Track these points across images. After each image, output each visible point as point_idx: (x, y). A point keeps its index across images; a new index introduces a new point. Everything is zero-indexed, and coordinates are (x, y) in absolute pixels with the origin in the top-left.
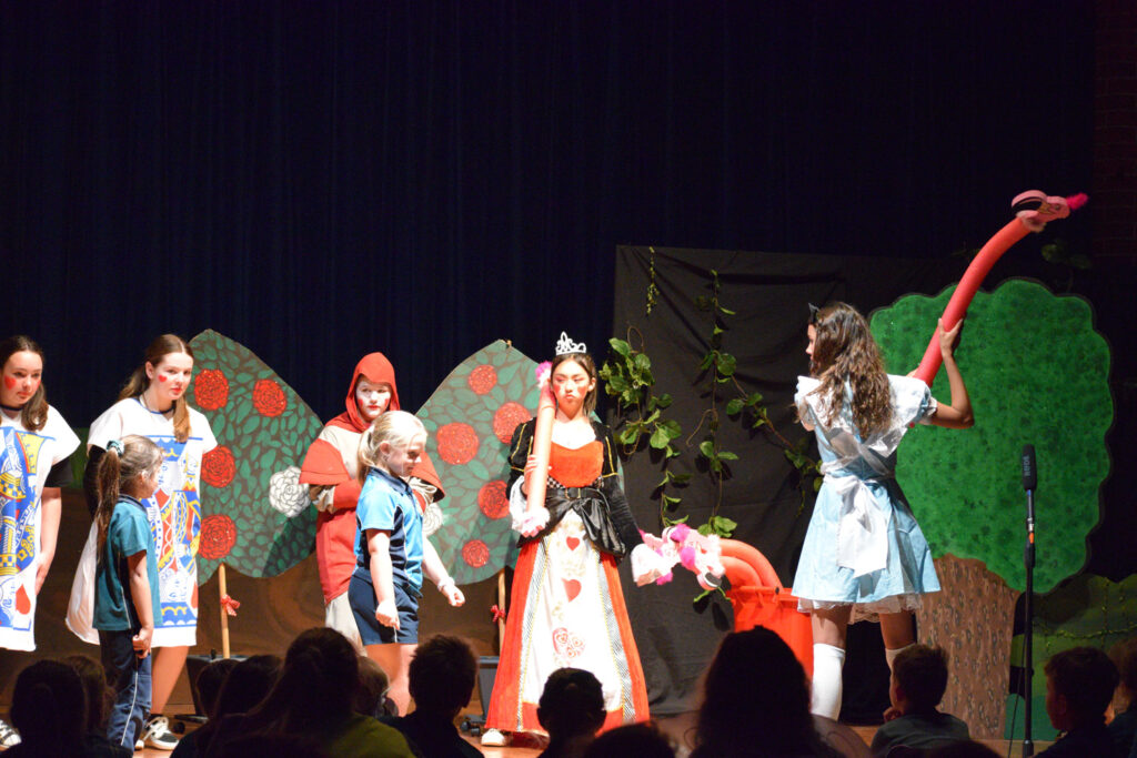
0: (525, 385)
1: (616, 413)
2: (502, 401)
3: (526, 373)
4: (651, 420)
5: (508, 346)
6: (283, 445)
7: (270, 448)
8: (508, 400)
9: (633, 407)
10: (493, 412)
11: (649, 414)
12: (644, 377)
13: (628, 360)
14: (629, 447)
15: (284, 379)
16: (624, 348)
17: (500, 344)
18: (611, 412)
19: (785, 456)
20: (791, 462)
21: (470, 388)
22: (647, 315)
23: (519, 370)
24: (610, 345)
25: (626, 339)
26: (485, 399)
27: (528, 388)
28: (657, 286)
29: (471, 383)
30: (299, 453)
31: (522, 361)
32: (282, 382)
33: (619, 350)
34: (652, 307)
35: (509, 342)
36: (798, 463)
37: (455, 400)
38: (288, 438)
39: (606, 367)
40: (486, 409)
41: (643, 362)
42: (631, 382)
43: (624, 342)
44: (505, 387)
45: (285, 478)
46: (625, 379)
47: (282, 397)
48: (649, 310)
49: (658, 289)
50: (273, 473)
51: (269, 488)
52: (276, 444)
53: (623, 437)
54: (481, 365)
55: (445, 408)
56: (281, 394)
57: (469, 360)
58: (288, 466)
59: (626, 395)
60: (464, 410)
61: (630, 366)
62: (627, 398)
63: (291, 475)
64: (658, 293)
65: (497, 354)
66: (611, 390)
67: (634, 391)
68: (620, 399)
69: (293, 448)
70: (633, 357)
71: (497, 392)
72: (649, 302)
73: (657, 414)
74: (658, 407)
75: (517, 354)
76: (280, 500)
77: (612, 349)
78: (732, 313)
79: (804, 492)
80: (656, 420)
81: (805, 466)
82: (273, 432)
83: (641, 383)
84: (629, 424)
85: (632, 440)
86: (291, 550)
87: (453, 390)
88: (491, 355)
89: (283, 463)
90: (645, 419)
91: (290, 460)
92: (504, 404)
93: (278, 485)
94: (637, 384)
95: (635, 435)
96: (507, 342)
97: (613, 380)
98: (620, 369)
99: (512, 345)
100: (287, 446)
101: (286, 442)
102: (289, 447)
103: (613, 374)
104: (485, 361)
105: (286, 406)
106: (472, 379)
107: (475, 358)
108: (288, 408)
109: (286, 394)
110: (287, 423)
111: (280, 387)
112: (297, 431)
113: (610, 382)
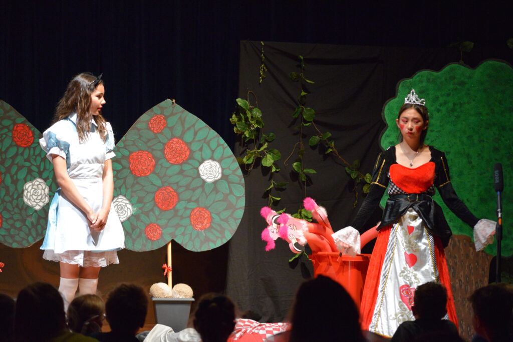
0: (183, 127)
1: (240, 145)
2: (170, 137)
3: (185, 120)
4: (262, 149)
5: (173, 103)
6: (32, 164)
7: (23, 166)
8: (173, 137)
9: (251, 141)
10: (164, 144)
11: (261, 145)
12: (258, 122)
13: (248, 112)
14: (249, 165)
15: (32, 124)
16: (245, 104)
17: (168, 102)
18: (237, 144)
19: (346, 171)
20: (349, 175)
21: (149, 129)
22: (260, 83)
23: (180, 118)
24: (237, 103)
25: (247, 100)
26: (159, 136)
27: (186, 129)
28: (266, 66)
29: (150, 125)
30: (42, 170)
31: (182, 112)
32: (31, 125)
33: (242, 105)
34: (262, 79)
35: (174, 101)
36: (353, 176)
37: (141, 136)
38: (35, 160)
39: (234, 116)
40: (160, 142)
41: (257, 113)
42: (249, 125)
43: (244, 100)
44: (171, 129)
45: (33, 185)
46: (246, 123)
47: (31, 135)
48: (261, 80)
49: (267, 68)
50: (26, 182)
51: (23, 191)
52: (27, 164)
53: (245, 160)
54: (156, 114)
55: (134, 141)
56: (30, 132)
57: (149, 112)
58: (35, 178)
59: (247, 134)
60: (146, 143)
61: (249, 115)
62: (247, 136)
63: (37, 183)
64: (266, 70)
65: (166, 107)
66: (238, 130)
67: (251, 132)
68: (243, 136)
69: (39, 167)
70: (251, 110)
71: (167, 132)
72: (261, 76)
73: (265, 146)
74: (266, 141)
75: (179, 108)
76: (30, 199)
77: (238, 105)
78: (313, 83)
79: (357, 194)
80: (265, 149)
81: (357, 177)
82: (26, 156)
83: (256, 126)
84: (249, 151)
85: (250, 162)
86: (37, 231)
87: (139, 130)
88: (162, 109)
89: (32, 176)
90: (259, 149)
91: (37, 175)
92: (171, 139)
93: (29, 190)
94: (253, 126)
95: (252, 158)
96: (172, 100)
97: (238, 124)
98: (243, 118)
99: (176, 102)
100: (34, 165)
101: (34, 163)
102: (36, 166)
103: (239, 121)
104: (159, 112)
105: (34, 140)
106: (151, 124)
107: (153, 110)
108: (35, 142)
109: (33, 133)
110: (34, 151)
111: (30, 128)
112: (40, 156)
113: (237, 126)
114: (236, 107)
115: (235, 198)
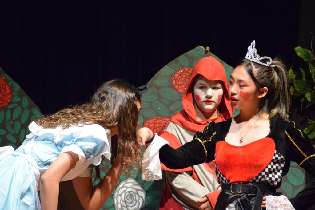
1: (299, 112)
5: (207, 52)
6: (8, 132)
9: (314, 107)
13: (310, 66)
16: (307, 55)
21: (173, 87)
24: (295, 53)
25: (310, 49)
29: (174, 82)
33: (302, 57)
35: (208, 48)
37: (160, 97)
38: (13, 126)
39: (291, 71)
42: (312, 85)
43: (306, 50)
46: (307, 82)
47: (8, 91)
54: (183, 67)
55: (150, 103)
56: (7, 88)
57: (173, 63)
59: (308, 97)
60: (168, 106)
61: (312, 71)
62: (309, 99)
65: (197, 58)
66: (295, 91)
77: (297, 55)
84: (311, 121)
85: (312, 136)
87: (158, 88)
88: (192, 59)
96: (206, 48)
97: (297, 83)
98: (304, 74)
99: (211, 51)
100: (10, 133)
101: (10, 130)
102: (13, 135)
103: (297, 78)
104: (186, 64)
105: (11, 99)
106: (175, 80)
107: (178, 62)
108: (13, 101)
109: (11, 88)
110: (12, 113)
111: (7, 82)
112: (20, 121)
113: (295, 85)
114: (294, 59)
115: (290, 187)
